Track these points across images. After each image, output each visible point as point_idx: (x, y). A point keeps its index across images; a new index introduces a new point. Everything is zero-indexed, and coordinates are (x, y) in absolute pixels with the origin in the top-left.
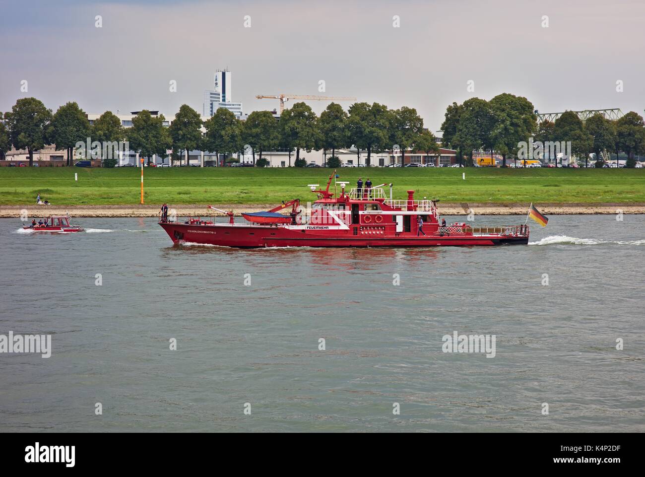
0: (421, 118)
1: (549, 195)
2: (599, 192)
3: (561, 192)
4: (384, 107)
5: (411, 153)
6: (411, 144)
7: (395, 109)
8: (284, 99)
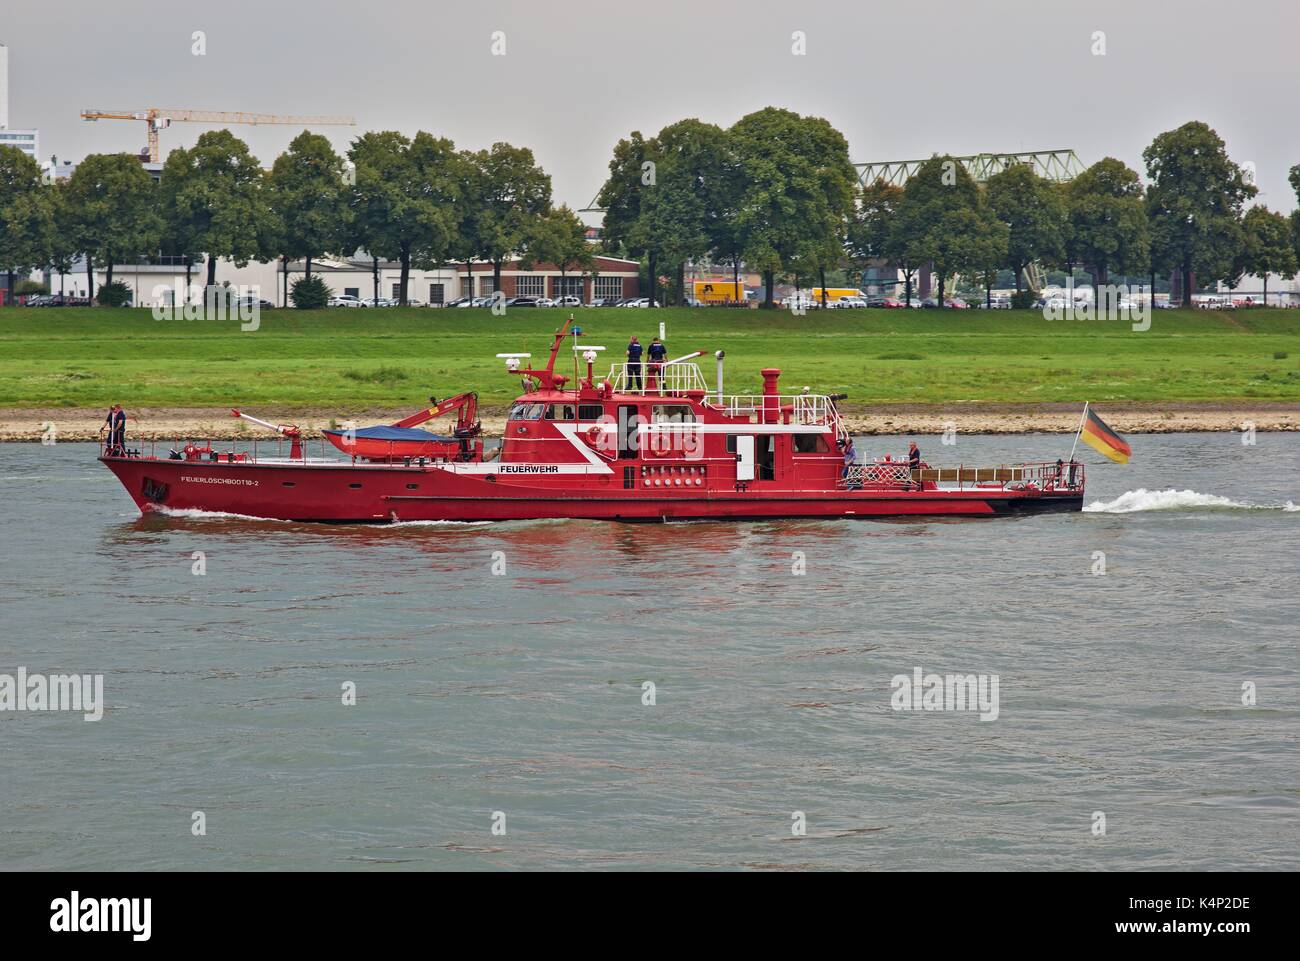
0: (545, 173)
1: (902, 382)
2: (1033, 375)
3: (932, 374)
4: (446, 144)
5: (520, 269)
6: (520, 245)
7: (475, 150)
8: (158, 122)
